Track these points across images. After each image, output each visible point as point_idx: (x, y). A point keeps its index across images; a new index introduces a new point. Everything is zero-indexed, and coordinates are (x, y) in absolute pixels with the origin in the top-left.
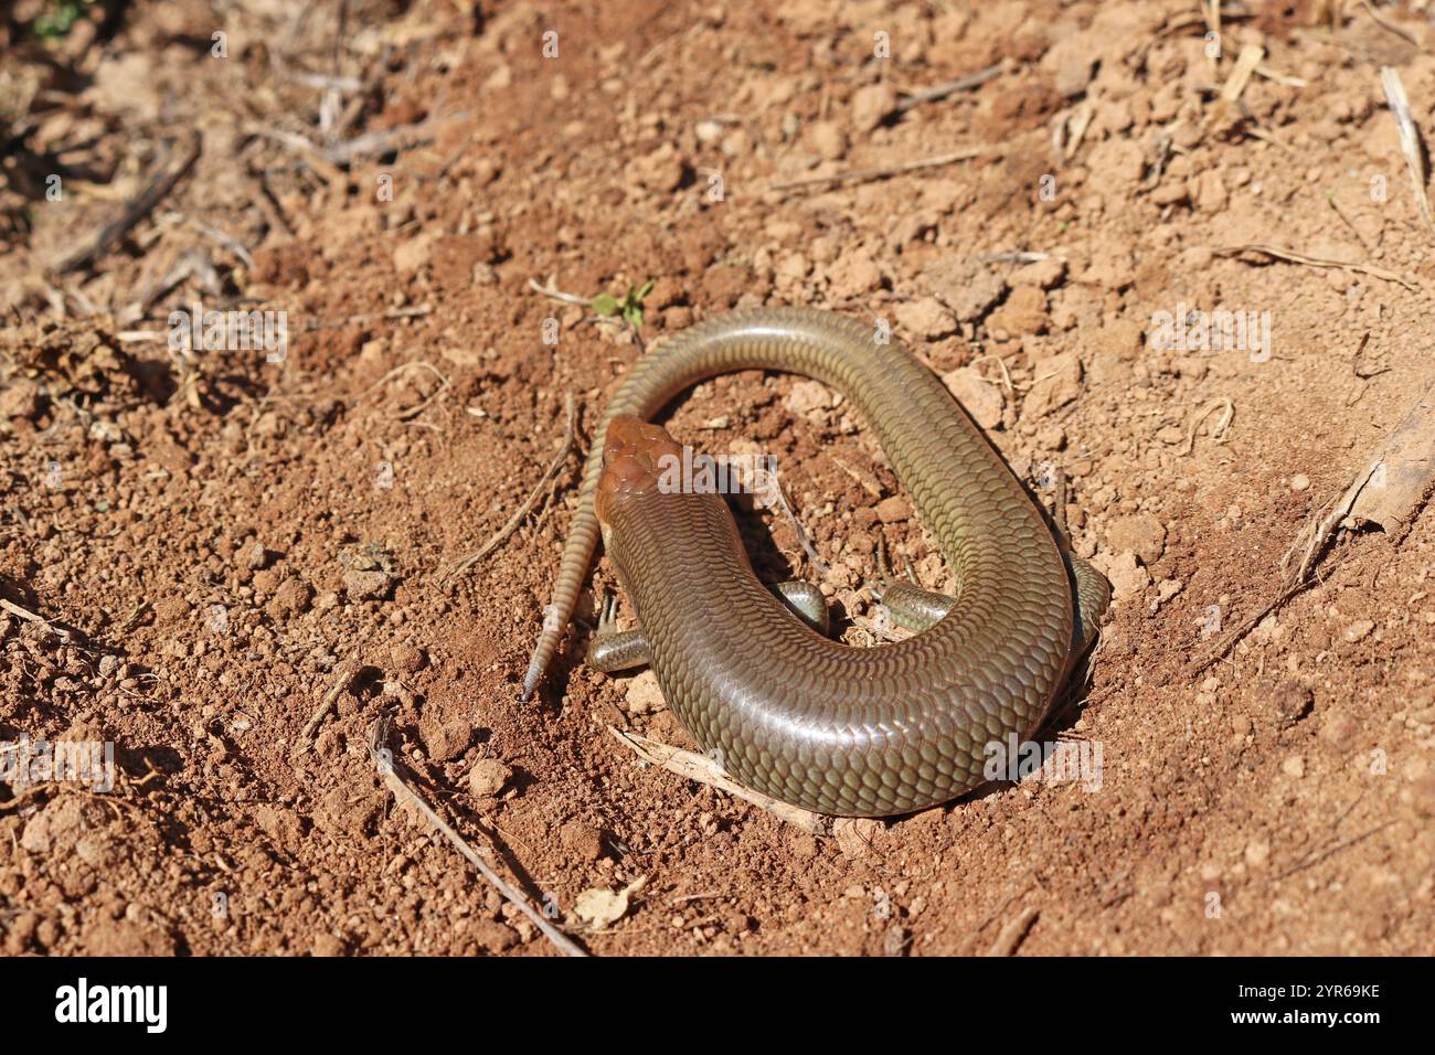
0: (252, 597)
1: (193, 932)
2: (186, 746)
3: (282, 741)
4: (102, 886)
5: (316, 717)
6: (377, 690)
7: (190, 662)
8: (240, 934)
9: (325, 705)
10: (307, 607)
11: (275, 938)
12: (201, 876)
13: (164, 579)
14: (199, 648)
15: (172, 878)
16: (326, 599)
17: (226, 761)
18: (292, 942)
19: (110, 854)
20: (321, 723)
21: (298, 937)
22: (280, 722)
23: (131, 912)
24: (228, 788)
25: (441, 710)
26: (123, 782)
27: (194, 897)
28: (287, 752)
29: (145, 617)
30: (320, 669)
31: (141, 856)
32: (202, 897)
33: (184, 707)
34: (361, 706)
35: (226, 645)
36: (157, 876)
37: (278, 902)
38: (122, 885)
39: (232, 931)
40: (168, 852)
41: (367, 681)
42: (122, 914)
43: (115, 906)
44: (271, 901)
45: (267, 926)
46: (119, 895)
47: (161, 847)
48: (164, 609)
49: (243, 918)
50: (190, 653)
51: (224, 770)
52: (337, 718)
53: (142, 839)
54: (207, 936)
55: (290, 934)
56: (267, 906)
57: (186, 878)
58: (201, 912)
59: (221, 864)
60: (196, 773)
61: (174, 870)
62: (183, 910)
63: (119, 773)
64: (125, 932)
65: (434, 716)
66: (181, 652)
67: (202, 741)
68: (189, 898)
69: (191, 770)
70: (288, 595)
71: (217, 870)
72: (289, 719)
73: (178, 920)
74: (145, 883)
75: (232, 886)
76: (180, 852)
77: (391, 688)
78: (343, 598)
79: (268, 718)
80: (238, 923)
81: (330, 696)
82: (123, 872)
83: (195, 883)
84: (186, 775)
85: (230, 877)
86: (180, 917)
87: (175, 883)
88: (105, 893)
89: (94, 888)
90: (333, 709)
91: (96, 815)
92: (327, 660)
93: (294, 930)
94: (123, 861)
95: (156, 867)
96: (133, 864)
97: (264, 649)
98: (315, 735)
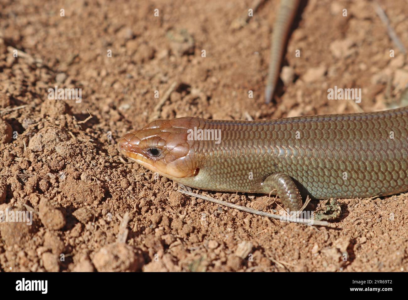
0: (126, 52)
1: (112, 187)
2: (100, 113)
3: (145, 114)
4: (68, 166)
5: (162, 102)
6: (188, 93)
7: (99, 79)
8: (133, 189)
9: (165, 97)
10: (152, 57)
11: (150, 193)
12: (114, 164)
13: (84, 43)
14: (103, 73)
15: (101, 164)
16: (163, 53)
17: (120, 120)
18: (158, 195)
19: (71, 151)
20: (164, 105)
21: (161, 193)
22: (144, 105)
23: (83, 177)
24: (121, 132)
25: (219, 102)
26: (75, 123)
27: (111, 173)
28: (148, 118)
29: (76, 60)
30: (161, 82)
31: (86, 154)
32: (115, 173)
33: (98, 99)
34: (182, 98)
35: (116, 71)
36: (93, 162)
37: (150, 178)
38: (77, 166)
39: (130, 188)
40: (98, 153)
41: (183, 88)
42: (79, 178)
43: (75, 174)
44: (147, 177)
45: (146, 187)
46: (76, 170)
47: (95, 151)
48: (85, 56)
49: (135, 183)
50: (99, 74)
51: (119, 124)
52: (171, 103)
53: (86, 147)
54: (119, 189)
55: (157, 191)
56: (145, 179)
57: (107, 164)
58: (115, 180)
59: (122, 160)
60: (106, 125)
61: (101, 160)
62: (106, 178)
63: (73, 119)
64: (81, 184)
65: (217, 105)
66: (95, 74)
67: (108, 112)
68: (109, 173)
69: (104, 123)
70: (144, 51)
71: (120, 163)
72: (148, 103)
73: (104, 182)
74: (88, 166)
75: (128, 170)
76: (103, 154)
77: (195, 92)
78: (170, 53)
79: (138, 104)
80: (133, 184)
81: (168, 93)
82: (78, 159)
83: (112, 167)
84: (101, 126)
85: (127, 167)
86: (106, 181)
87: (102, 166)
88: (70, 169)
89: (64, 167)
90: (169, 99)
91: (63, 136)
92: (164, 79)
93: (159, 190)
94: (77, 155)
95: (93, 158)
96: (82, 157)
97: (134, 74)
98: (161, 110)
